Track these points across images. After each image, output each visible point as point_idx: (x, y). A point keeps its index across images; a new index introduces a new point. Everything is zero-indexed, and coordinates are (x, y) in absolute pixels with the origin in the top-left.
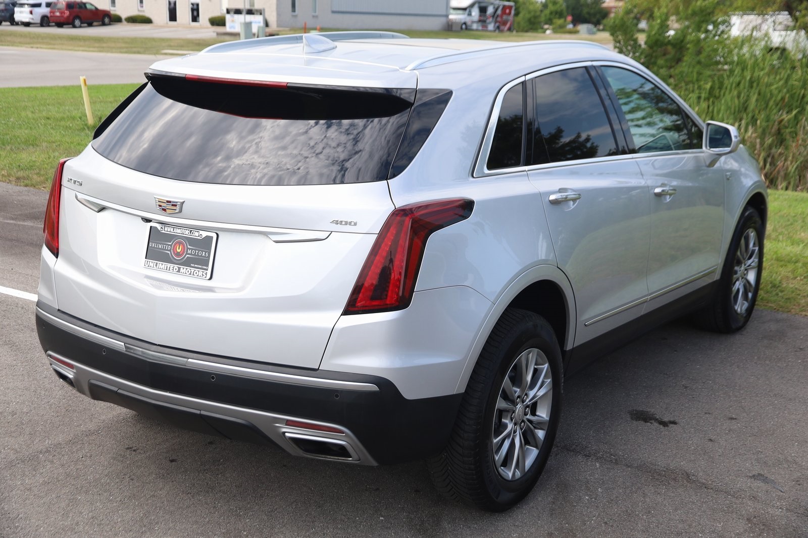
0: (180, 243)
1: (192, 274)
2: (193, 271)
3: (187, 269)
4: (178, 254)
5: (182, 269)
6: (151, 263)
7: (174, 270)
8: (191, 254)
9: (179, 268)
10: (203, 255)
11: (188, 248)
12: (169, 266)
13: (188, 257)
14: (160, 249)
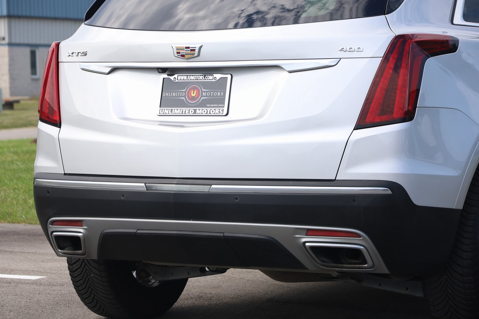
0: (194, 89)
1: (208, 113)
2: (209, 110)
3: (203, 109)
4: (193, 99)
5: (198, 110)
6: (166, 110)
7: (190, 113)
8: (206, 96)
9: (195, 111)
10: (219, 94)
11: (202, 92)
12: (184, 110)
13: (203, 99)
14: (174, 96)
